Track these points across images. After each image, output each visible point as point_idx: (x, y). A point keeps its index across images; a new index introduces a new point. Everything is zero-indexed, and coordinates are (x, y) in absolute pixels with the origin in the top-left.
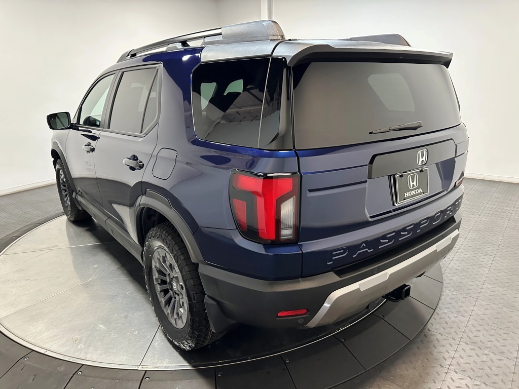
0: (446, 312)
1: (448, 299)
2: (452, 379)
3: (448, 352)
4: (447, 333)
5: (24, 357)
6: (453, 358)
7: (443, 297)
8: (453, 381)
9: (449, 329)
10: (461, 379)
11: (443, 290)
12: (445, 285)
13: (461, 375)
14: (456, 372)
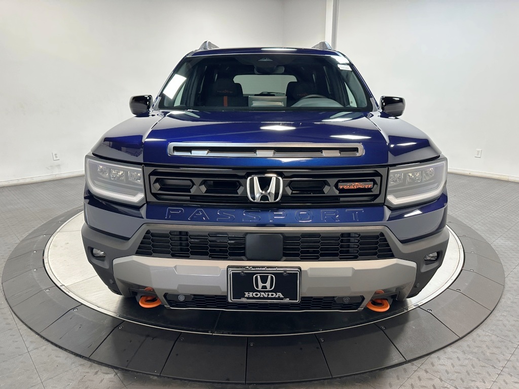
0: (505, 314)
1: (509, 302)
2: (504, 381)
3: (504, 355)
4: (503, 336)
5: (74, 309)
6: (508, 361)
7: (503, 300)
8: (507, 383)
9: (507, 332)
10: (516, 382)
11: (504, 293)
12: (507, 288)
13: (517, 379)
14: (511, 376)
